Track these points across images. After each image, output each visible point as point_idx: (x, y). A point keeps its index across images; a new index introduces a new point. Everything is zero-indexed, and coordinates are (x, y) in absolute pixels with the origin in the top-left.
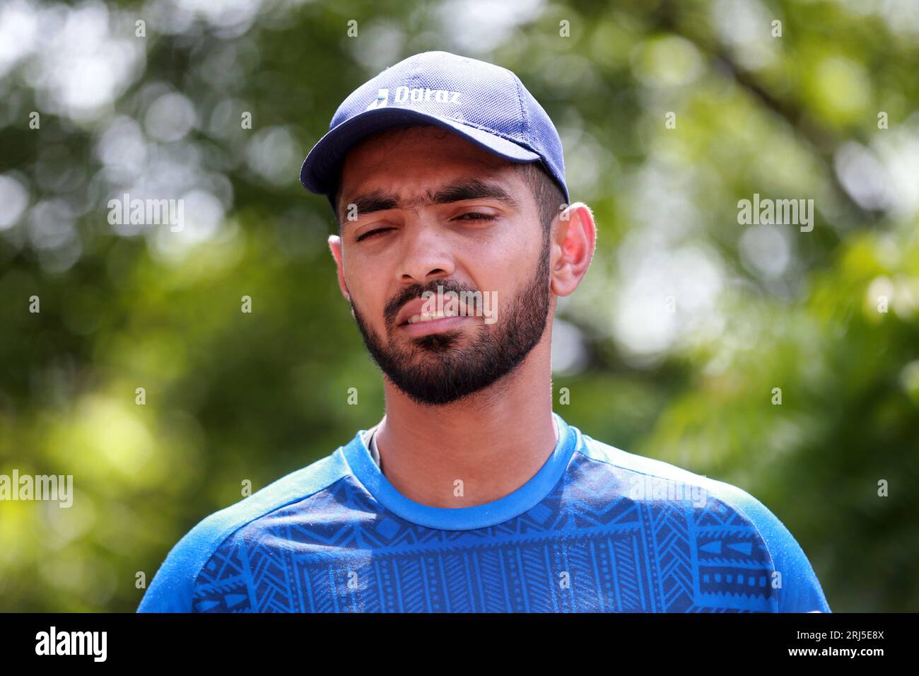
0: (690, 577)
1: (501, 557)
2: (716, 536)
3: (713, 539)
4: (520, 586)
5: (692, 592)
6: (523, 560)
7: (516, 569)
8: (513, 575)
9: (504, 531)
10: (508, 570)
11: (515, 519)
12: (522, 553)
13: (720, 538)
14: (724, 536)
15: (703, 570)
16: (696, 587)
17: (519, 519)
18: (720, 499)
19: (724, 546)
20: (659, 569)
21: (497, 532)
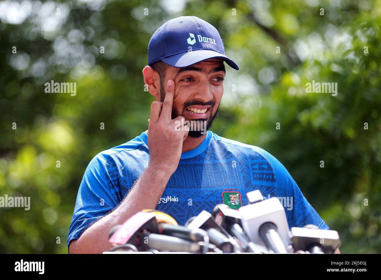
0: (250, 176)
1: (192, 168)
2: (257, 163)
3: (256, 164)
4: (198, 177)
5: (251, 180)
6: (199, 169)
7: (197, 172)
8: (196, 173)
9: (193, 160)
10: (195, 172)
11: (196, 157)
12: (199, 167)
13: (258, 164)
14: (259, 163)
15: (254, 174)
16: (252, 179)
17: (197, 157)
18: (257, 152)
19: (259, 166)
20: (241, 173)
21: (191, 160)
